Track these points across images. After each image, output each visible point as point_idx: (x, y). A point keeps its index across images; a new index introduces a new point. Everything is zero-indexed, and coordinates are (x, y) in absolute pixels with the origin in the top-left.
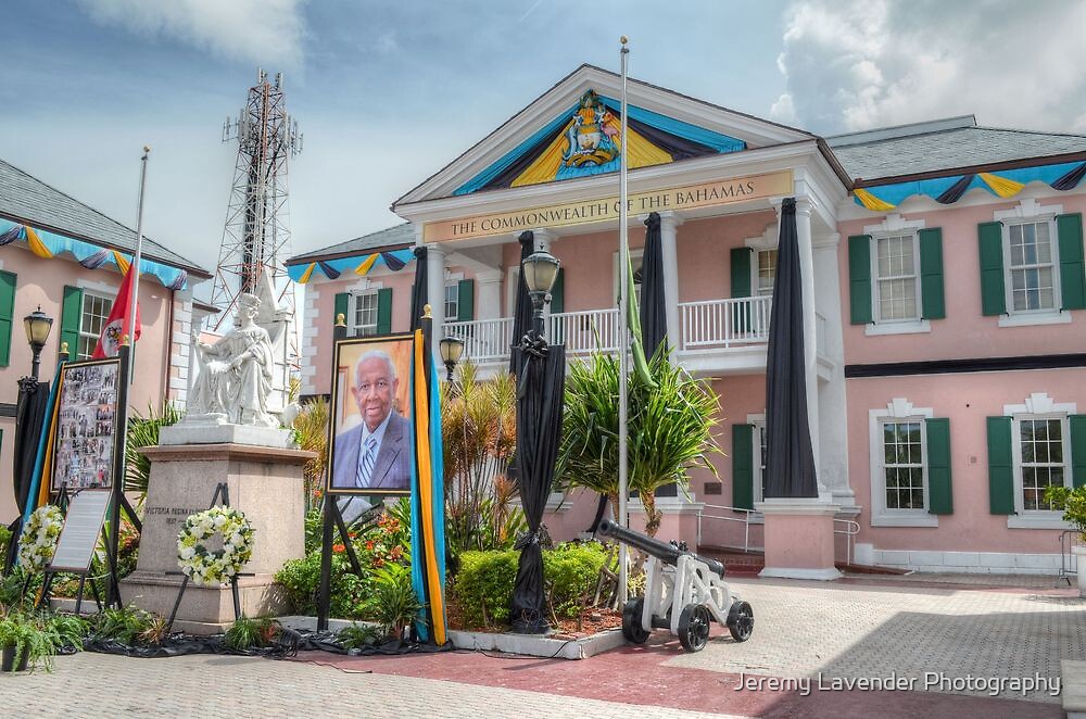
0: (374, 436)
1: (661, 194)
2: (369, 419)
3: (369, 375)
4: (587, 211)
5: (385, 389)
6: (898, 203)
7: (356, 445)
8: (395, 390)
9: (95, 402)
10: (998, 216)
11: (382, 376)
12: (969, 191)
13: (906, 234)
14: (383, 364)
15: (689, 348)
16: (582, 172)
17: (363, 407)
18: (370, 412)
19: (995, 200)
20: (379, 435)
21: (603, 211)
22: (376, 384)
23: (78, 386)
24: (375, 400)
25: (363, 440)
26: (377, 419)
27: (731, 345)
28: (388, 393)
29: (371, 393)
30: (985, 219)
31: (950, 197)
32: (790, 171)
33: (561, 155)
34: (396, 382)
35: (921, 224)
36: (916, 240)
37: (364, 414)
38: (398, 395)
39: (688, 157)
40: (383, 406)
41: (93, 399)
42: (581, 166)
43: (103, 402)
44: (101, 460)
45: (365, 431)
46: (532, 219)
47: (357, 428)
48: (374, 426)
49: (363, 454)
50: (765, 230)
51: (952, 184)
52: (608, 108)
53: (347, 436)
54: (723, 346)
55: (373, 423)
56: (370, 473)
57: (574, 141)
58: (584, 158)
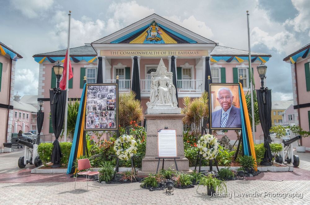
0: (226, 112)
1: (174, 51)
2: (224, 108)
3: (223, 95)
4: (153, 53)
5: (229, 99)
6: (218, 61)
7: (220, 115)
8: (233, 100)
9: (106, 98)
10: (237, 66)
11: (228, 95)
12: (233, 60)
13: (217, 68)
14: (228, 92)
15: (180, 91)
16: (151, 42)
17: (222, 104)
18: (224, 105)
19: (237, 63)
20: (228, 112)
21: (158, 54)
22: (226, 98)
23: (95, 92)
24: (226, 102)
25: (222, 114)
26: (227, 108)
27: (191, 91)
28: (231, 100)
29: (224, 100)
30: (234, 67)
31: (229, 61)
32: (207, 50)
33: (145, 37)
34: (233, 97)
35: (221, 66)
36: (220, 70)
37: (222, 106)
38: (234, 101)
39: (181, 43)
40: (229, 104)
41: (104, 97)
42: (151, 41)
43: (110, 98)
44: (110, 119)
45: (223, 111)
46: (136, 53)
47: (220, 110)
48: (226, 110)
49: (223, 118)
50: (185, 63)
51: (229, 58)
52: (159, 27)
53: (216, 112)
54: (189, 91)
55: (226, 109)
56: (226, 123)
57: (149, 33)
58: (153, 39)
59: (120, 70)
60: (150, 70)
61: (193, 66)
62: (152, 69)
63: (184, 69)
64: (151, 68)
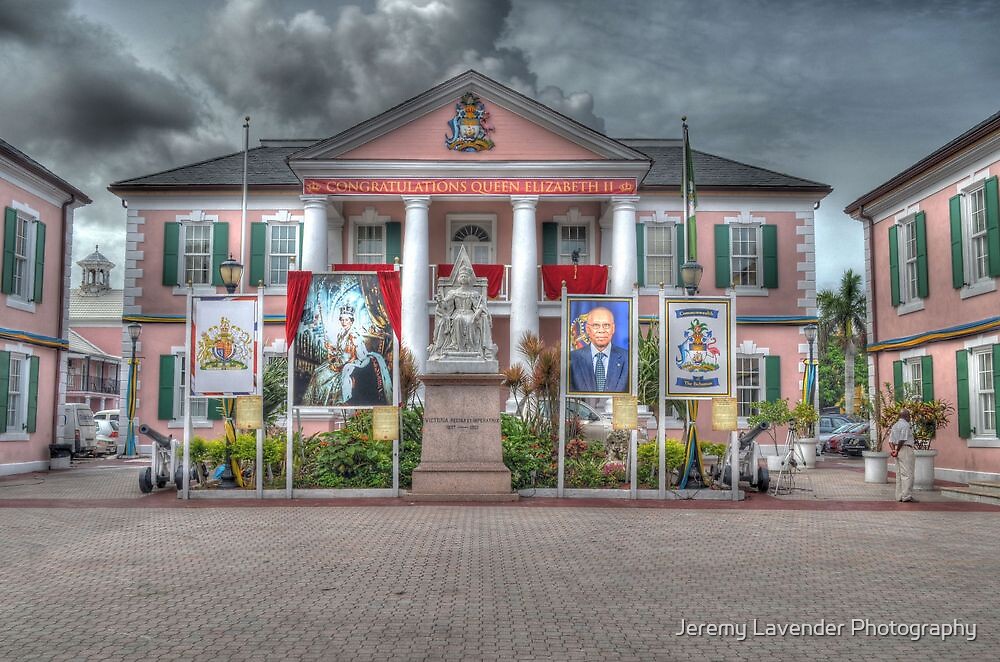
10: (727, 220)
13: (667, 225)
16: (463, 155)
30: (718, 222)
35: (678, 220)
36: (674, 231)
42: (462, 150)
57: (456, 128)
58: (467, 144)
59: (370, 229)
60: (463, 230)
61: (591, 219)
62: (468, 228)
63: (564, 229)
64: (464, 225)
